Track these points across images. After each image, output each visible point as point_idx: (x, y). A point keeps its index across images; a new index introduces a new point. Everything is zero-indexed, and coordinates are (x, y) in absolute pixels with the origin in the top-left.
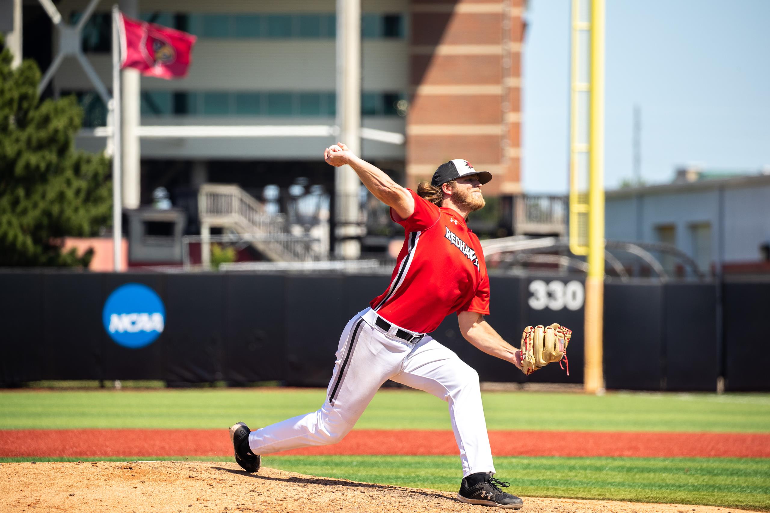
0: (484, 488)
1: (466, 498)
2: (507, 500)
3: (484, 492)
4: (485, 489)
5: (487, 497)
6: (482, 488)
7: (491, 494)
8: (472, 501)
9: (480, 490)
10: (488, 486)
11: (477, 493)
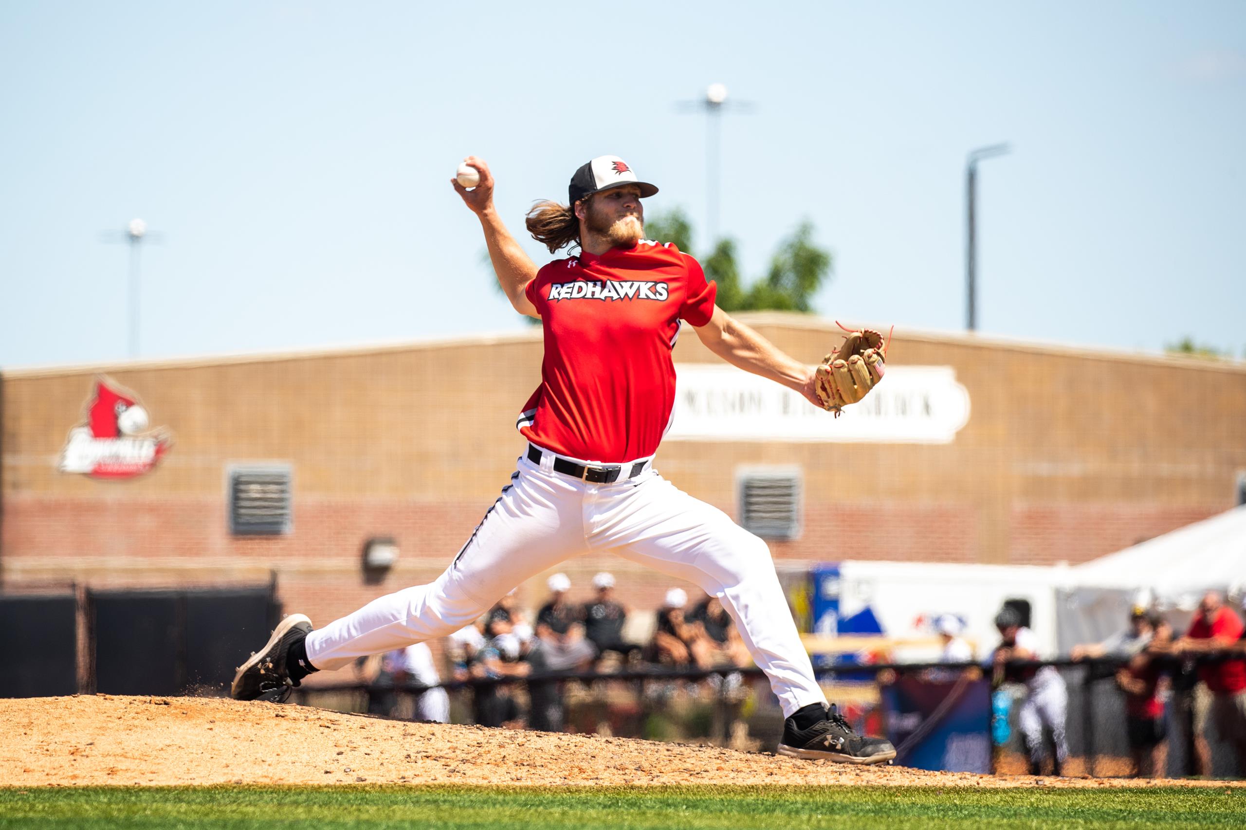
0: (828, 730)
1: (796, 749)
2: (869, 749)
3: (829, 737)
4: (830, 731)
5: (836, 745)
6: (825, 731)
7: (842, 740)
8: (809, 753)
9: (822, 733)
10: (835, 727)
11: (817, 739)
